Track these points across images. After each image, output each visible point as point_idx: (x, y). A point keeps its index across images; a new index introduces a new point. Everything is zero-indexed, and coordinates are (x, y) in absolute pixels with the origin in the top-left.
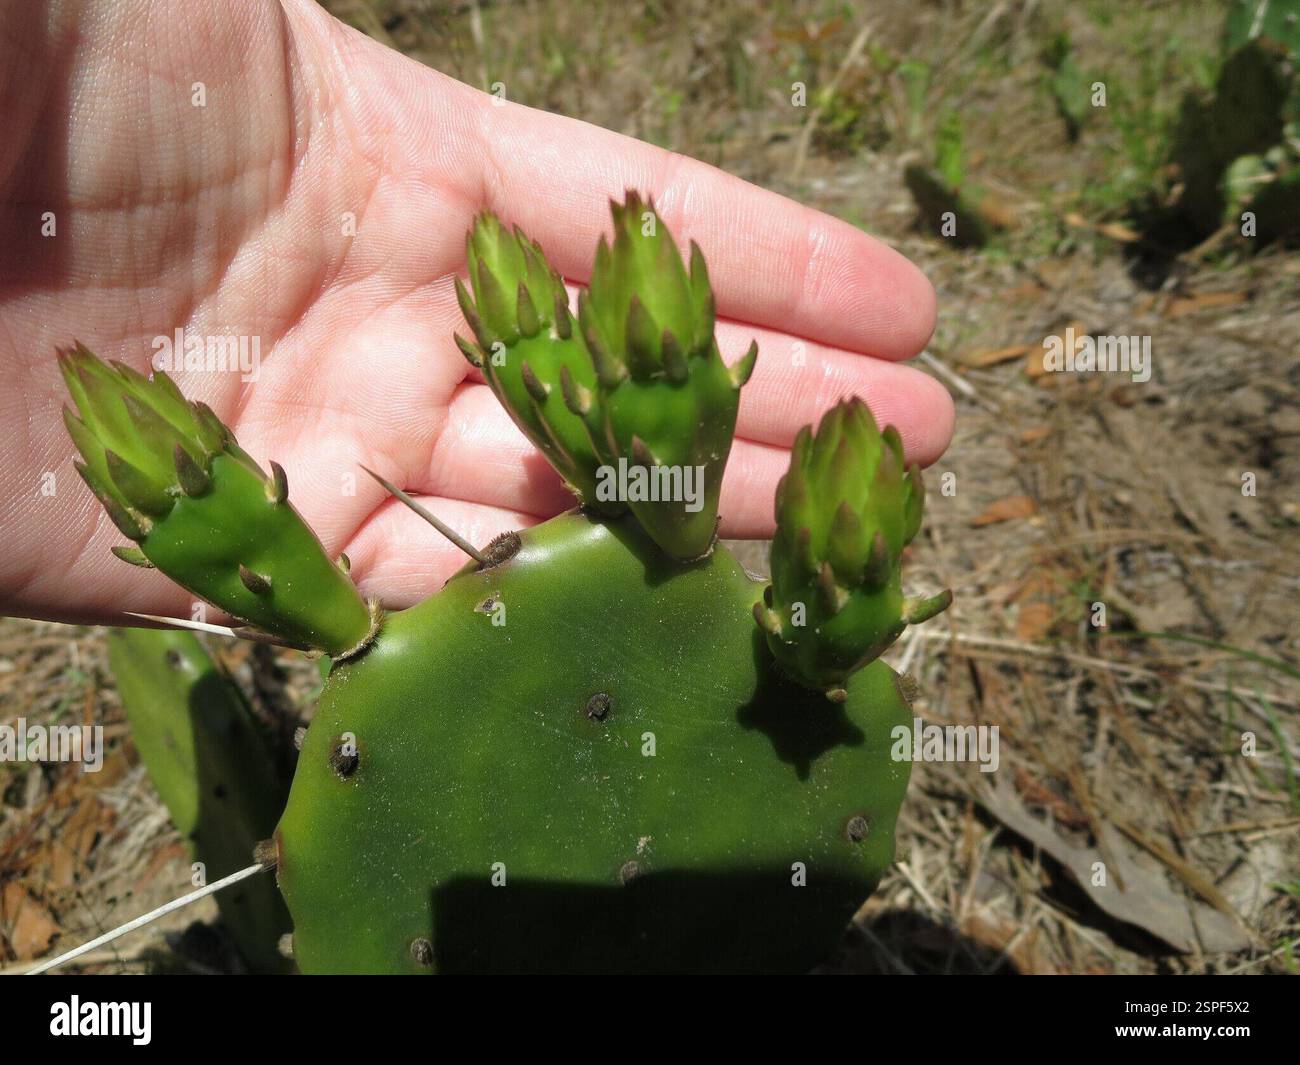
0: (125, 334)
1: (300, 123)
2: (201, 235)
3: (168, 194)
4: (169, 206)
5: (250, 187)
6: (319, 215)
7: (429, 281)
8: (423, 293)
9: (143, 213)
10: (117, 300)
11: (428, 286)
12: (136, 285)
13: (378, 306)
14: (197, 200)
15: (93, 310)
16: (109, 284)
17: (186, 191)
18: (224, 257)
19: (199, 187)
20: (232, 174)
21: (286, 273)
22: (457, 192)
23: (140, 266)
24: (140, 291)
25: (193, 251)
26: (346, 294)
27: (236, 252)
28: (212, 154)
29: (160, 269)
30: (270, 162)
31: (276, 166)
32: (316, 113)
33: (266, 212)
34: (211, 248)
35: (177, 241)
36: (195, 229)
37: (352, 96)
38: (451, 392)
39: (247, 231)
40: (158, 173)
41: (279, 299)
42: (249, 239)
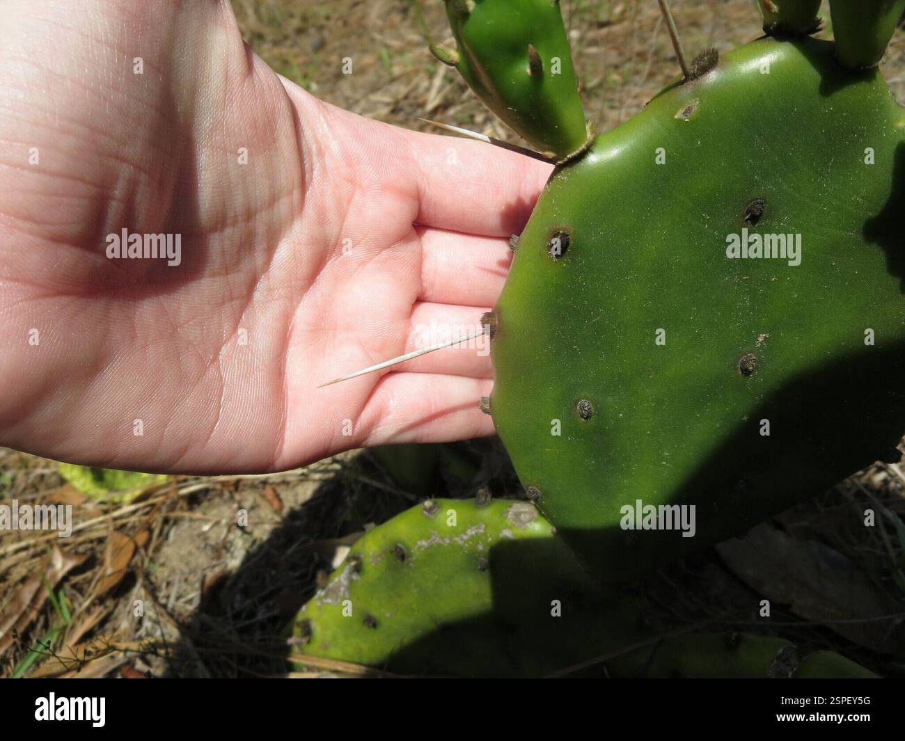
0: (223, 303)
1: (307, 165)
2: (259, 239)
3: (240, 218)
4: (241, 225)
5: (283, 207)
6: (322, 219)
7: (388, 247)
8: (385, 254)
9: (228, 231)
10: (218, 283)
11: (389, 249)
12: (227, 273)
13: (360, 265)
14: (255, 219)
15: (207, 291)
16: (214, 275)
17: (249, 215)
18: (271, 250)
19: (256, 212)
20: (273, 200)
21: (306, 254)
22: (402, 193)
23: (228, 262)
24: (229, 276)
25: (255, 249)
26: (341, 261)
27: (277, 244)
28: (261, 191)
29: (238, 262)
30: (292, 191)
31: (296, 194)
32: (315, 158)
33: (292, 220)
34: (265, 245)
35: (246, 245)
36: (255, 236)
37: (334, 146)
38: (410, 309)
39: (282, 233)
40: (235, 208)
41: (303, 270)
42: (283, 237)
